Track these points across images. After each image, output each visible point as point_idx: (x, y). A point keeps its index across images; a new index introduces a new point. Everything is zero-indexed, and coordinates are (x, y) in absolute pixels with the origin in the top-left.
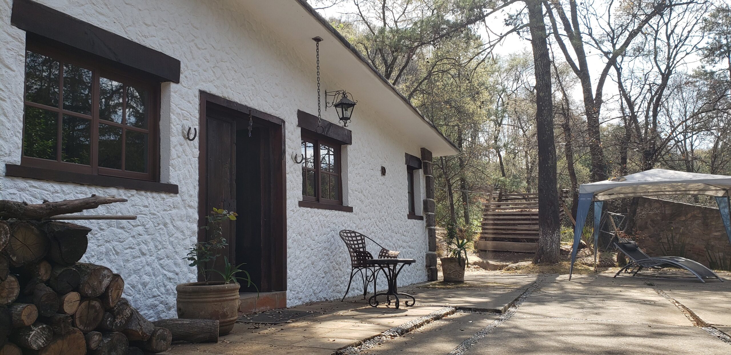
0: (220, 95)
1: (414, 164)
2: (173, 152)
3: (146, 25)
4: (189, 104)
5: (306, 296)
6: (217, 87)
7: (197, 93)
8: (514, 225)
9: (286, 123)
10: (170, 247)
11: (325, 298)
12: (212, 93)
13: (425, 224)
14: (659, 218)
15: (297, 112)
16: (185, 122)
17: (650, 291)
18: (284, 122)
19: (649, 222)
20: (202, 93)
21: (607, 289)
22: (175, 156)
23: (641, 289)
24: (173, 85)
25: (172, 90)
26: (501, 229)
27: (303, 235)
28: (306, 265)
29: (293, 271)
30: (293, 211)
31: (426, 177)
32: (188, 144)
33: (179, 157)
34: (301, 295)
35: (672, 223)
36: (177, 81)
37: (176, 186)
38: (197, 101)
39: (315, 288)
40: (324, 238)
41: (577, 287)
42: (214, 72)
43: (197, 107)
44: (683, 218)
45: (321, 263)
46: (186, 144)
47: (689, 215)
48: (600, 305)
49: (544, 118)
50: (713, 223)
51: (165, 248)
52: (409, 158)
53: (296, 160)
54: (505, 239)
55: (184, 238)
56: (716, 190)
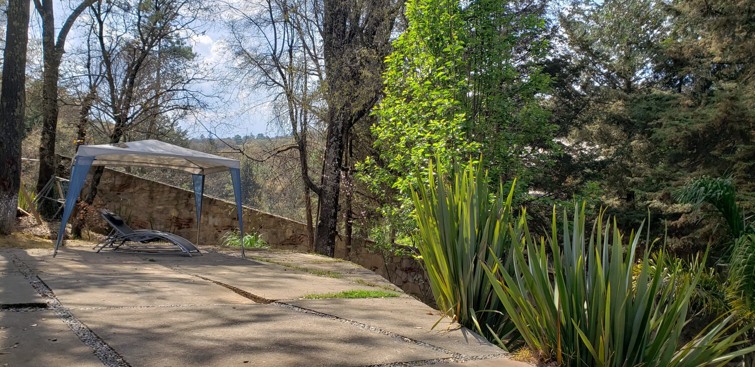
35: (120, 194)
44: (131, 190)
47: (137, 188)
49: (16, 54)
50: (158, 197)
56: (194, 168)
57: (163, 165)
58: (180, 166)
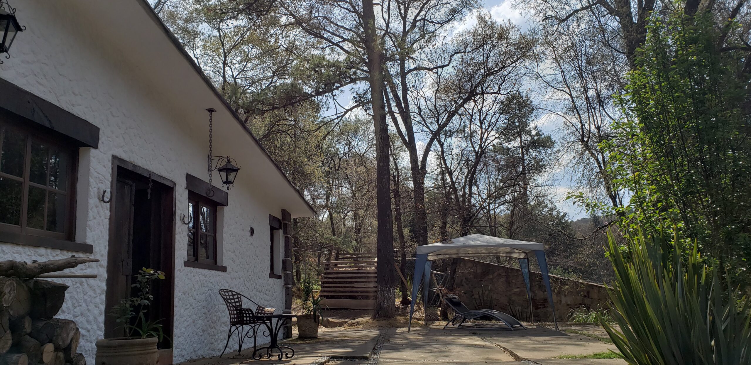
0: (128, 160)
1: (276, 225)
2: (91, 214)
3: (74, 94)
4: (104, 168)
5: (188, 354)
6: (125, 152)
7: (110, 158)
8: (351, 282)
9: (177, 186)
10: (84, 305)
11: (202, 355)
12: (121, 158)
13: (283, 283)
14: (472, 276)
15: (185, 175)
16: (100, 185)
17: (476, 338)
18: (175, 184)
19: (464, 280)
20: (114, 157)
21: (442, 338)
22: (92, 218)
23: (468, 337)
24: (93, 151)
25: (91, 155)
26: (339, 287)
27: (187, 294)
28: (188, 323)
29: (178, 330)
30: (180, 270)
31: (286, 237)
32: (102, 206)
33: (94, 218)
34: (184, 353)
35: (482, 281)
36: (96, 147)
37: (91, 247)
38: (110, 165)
39: (195, 345)
40: (203, 297)
41: (418, 337)
42: (123, 138)
43: (110, 170)
44: (491, 277)
45: (200, 322)
46: (100, 206)
47: (495, 274)
48: (444, 349)
49: (383, 185)
50: (513, 281)
51: (81, 306)
52: (272, 219)
53: (184, 222)
54: (343, 296)
55: (95, 296)
56: (519, 253)
57: (492, 253)
58: (507, 253)
